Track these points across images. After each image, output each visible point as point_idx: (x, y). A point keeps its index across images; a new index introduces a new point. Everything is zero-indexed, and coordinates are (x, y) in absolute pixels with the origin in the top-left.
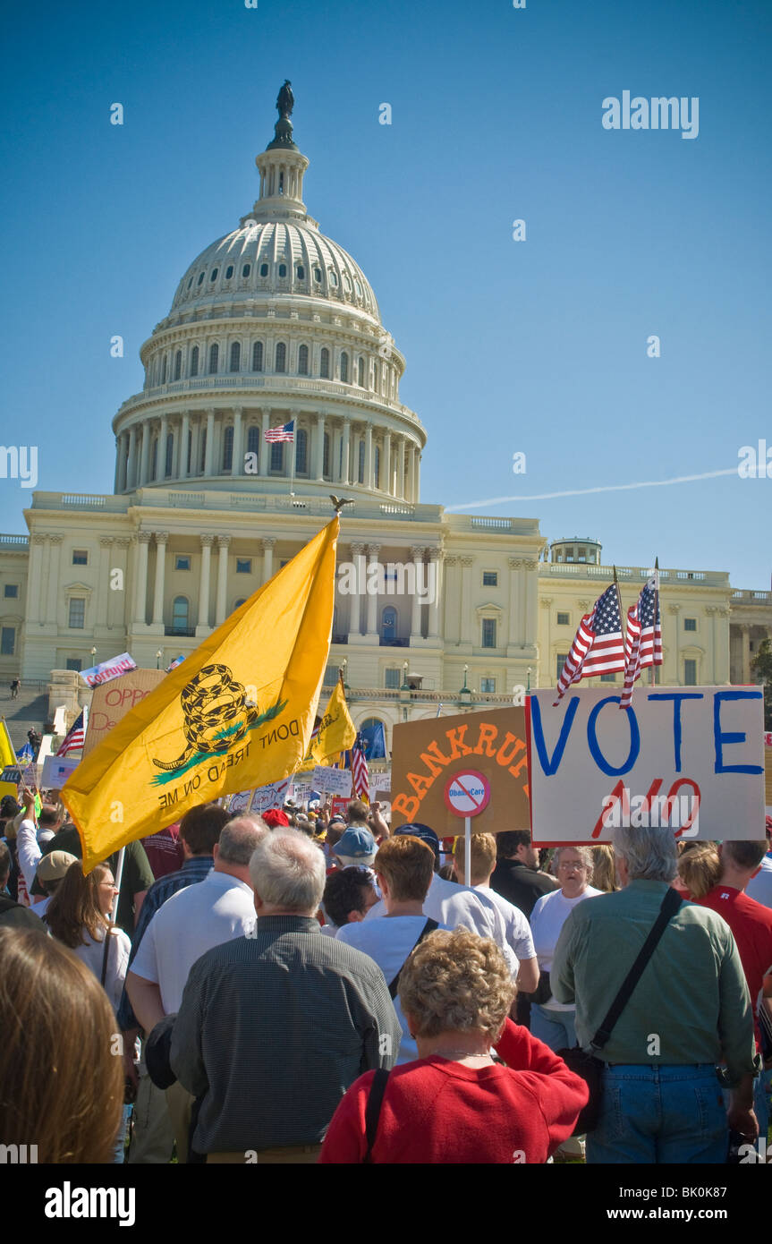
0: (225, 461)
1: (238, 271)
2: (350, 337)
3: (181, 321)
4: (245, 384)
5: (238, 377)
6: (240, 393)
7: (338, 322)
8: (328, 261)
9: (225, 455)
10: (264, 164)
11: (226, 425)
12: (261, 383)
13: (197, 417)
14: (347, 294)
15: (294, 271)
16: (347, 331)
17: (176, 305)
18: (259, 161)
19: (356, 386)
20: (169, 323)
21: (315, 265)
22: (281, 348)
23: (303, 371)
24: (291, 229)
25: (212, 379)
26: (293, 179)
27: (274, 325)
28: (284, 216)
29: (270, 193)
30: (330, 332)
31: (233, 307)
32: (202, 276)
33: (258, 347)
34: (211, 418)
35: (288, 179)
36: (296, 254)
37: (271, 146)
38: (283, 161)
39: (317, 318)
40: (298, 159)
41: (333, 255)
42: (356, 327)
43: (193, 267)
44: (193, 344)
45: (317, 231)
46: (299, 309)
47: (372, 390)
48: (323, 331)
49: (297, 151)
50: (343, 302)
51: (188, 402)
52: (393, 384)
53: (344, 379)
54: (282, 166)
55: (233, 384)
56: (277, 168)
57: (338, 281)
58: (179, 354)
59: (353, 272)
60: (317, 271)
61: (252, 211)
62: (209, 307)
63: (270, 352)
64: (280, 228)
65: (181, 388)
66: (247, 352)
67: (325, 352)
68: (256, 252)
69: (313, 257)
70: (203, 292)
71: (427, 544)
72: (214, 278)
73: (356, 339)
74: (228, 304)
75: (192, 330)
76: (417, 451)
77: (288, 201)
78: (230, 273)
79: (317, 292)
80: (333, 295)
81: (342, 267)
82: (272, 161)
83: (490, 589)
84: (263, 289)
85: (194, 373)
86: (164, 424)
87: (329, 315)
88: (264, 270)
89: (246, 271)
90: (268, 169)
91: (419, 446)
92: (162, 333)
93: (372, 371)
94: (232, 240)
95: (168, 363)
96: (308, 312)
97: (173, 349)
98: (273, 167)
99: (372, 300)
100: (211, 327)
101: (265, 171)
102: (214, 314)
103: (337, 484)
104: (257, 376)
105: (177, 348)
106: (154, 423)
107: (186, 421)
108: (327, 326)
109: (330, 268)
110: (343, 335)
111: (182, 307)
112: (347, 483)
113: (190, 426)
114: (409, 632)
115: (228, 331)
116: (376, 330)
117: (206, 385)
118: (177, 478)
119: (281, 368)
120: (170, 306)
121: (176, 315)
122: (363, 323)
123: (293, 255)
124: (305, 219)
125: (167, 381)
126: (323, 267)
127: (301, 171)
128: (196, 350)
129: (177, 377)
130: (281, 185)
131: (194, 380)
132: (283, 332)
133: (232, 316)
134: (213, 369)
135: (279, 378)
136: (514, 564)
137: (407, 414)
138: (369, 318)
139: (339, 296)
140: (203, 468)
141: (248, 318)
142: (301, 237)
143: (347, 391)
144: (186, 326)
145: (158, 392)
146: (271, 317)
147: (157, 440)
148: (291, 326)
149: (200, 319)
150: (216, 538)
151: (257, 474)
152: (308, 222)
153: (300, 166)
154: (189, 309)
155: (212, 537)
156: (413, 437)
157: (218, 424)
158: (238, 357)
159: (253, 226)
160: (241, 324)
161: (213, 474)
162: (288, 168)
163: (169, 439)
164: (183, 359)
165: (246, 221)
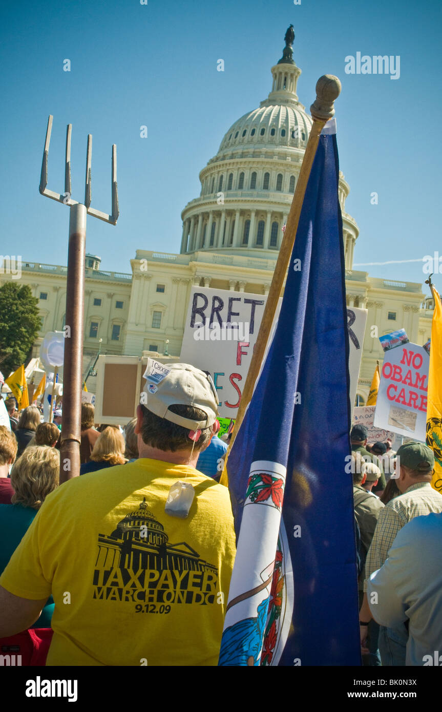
0: (244, 240)
1: (258, 132)
3: (224, 158)
4: (258, 196)
5: (255, 192)
6: (255, 201)
9: (245, 236)
10: (276, 71)
11: (246, 219)
12: (267, 196)
13: (230, 213)
15: (290, 134)
17: (221, 149)
18: (273, 70)
20: (217, 159)
21: (302, 131)
22: (280, 177)
23: (292, 190)
24: (289, 110)
25: (240, 192)
26: (292, 81)
27: (277, 164)
28: (286, 102)
29: (278, 89)
31: (254, 152)
32: (237, 133)
33: (267, 175)
34: (238, 214)
35: (289, 81)
37: (281, 62)
38: (286, 70)
40: (295, 70)
43: (232, 129)
44: (230, 172)
45: (304, 111)
46: (292, 155)
49: (295, 65)
51: (225, 204)
52: (342, 201)
54: (286, 73)
55: (252, 195)
56: (283, 74)
58: (222, 177)
60: (303, 134)
61: (267, 98)
62: (240, 151)
63: (273, 179)
64: (283, 109)
66: (260, 178)
68: (269, 121)
69: (301, 126)
70: (237, 142)
71: (357, 293)
72: (244, 134)
74: (251, 150)
75: (230, 164)
76: (353, 240)
77: (289, 93)
78: (253, 132)
79: (302, 146)
82: (280, 70)
83: (391, 321)
84: (272, 142)
85: (230, 188)
86: (211, 216)
88: (273, 132)
89: (263, 132)
90: (278, 75)
91: (355, 237)
92: (213, 165)
94: (255, 114)
95: (215, 182)
97: (218, 174)
98: (281, 73)
100: (241, 163)
101: (276, 76)
102: (243, 155)
104: (265, 192)
105: (221, 173)
106: (205, 215)
107: (223, 215)
111: (225, 150)
113: (226, 218)
115: (250, 166)
117: (236, 195)
118: (216, 247)
120: (218, 150)
121: (221, 155)
123: (290, 125)
124: (297, 104)
125: (214, 191)
127: (296, 77)
128: (231, 175)
129: (220, 190)
130: (285, 84)
131: (230, 192)
132: (281, 168)
133: (253, 157)
134: (241, 186)
135: (278, 194)
136: (407, 308)
137: (349, 218)
140: (231, 242)
141: (262, 159)
142: (295, 114)
144: (226, 161)
145: (209, 198)
146: (276, 159)
147: (206, 225)
148: (286, 165)
149: (235, 158)
150: (238, 282)
151: (262, 248)
152: (299, 106)
153: (296, 74)
154: (229, 152)
155: (236, 281)
156: (351, 232)
157: (242, 218)
158: (255, 181)
159: (267, 106)
160: (258, 162)
161: (237, 246)
162: (289, 75)
163: (214, 224)
164: (224, 180)
165: (264, 104)
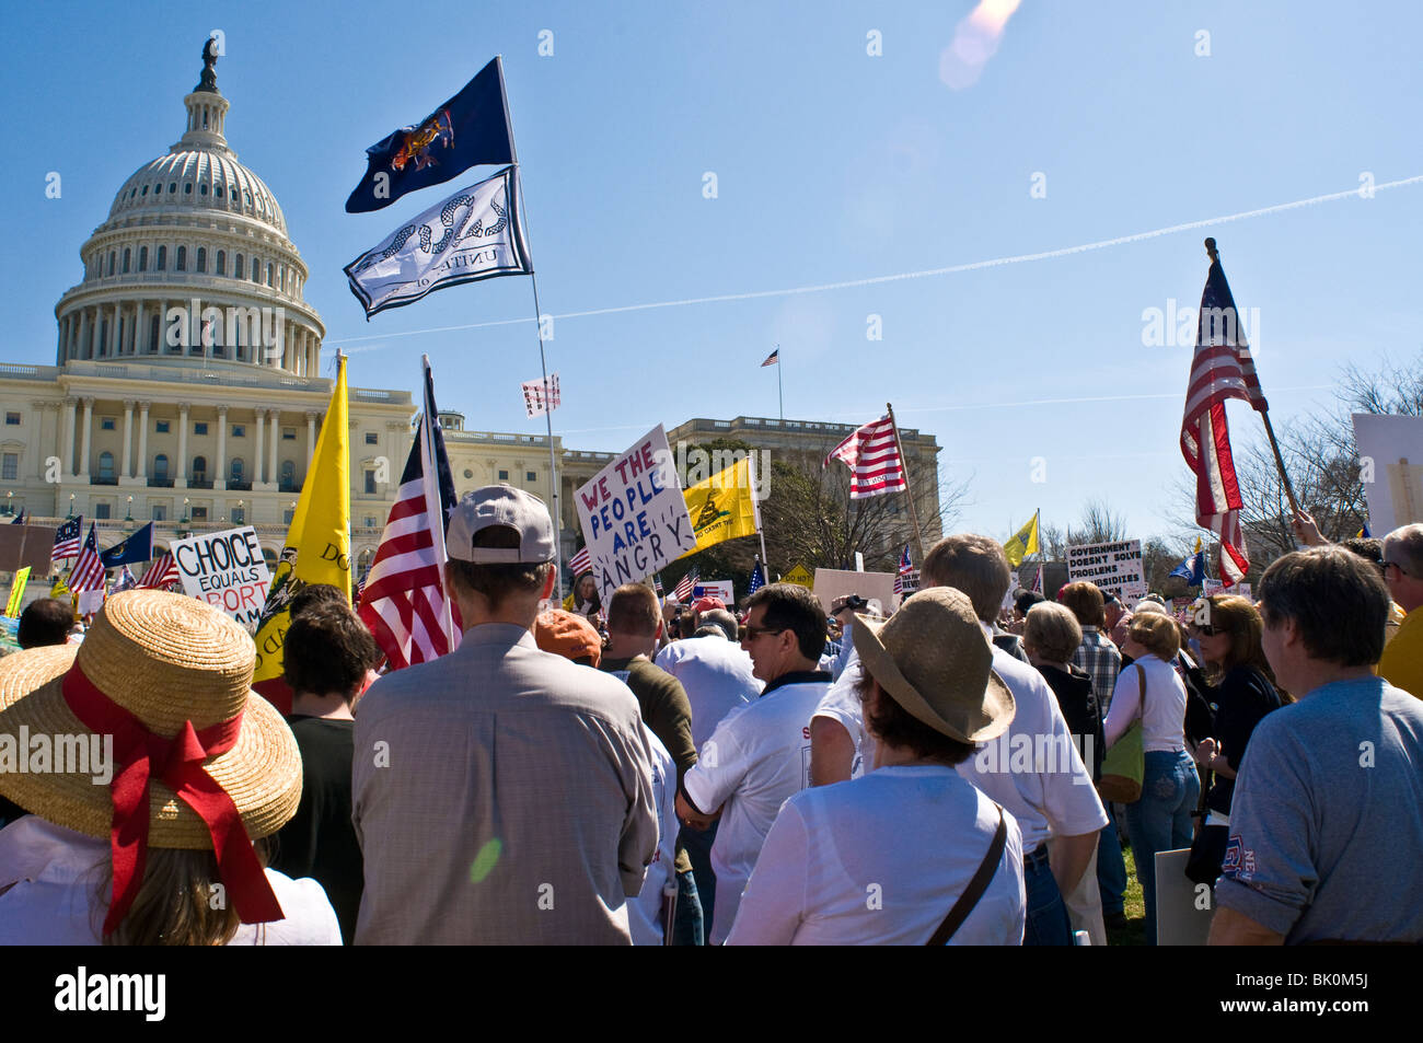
0: (152, 344)
2: (261, 246)
3: (115, 226)
4: (169, 280)
5: (164, 274)
6: (165, 287)
7: (251, 234)
8: (243, 185)
9: (153, 337)
10: (191, 103)
11: (153, 314)
12: (184, 280)
13: (129, 306)
14: (259, 212)
16: (259, 242)
17: (112, 214)
18: (187, 101)
19: (265, 285)
20: (105, 228)
21: (231, 187)
22: (202, 252)
23: (221, 272)
25: (141, 275)
26: (216, 118)
27: (197, 233)
28: (208, 146)
29: (196, 128)
30: (244, 241)
31: (161, 217)
32: (135, 190)
33: (182, 250)
34: (140, 308)
35: (211, 119)
36: (215, 176)
37: (198, 89)
38: (207, 101)
39: (233, 230)
40: (220, 101)
41: (248, 180)
42: (266, 239)
43: (128, 184)
44: (125, 247)
45: (235, 160)
46: (218, 221)
47: (279, 289)
48: (237, 240)
49: (220, 95)
50: (255, 218)
51: (120, 293)
52: (297, 286)
53: (256, 279)
54: (207, 106)
55: (160, 279)
56: (202, 106)
57: (251, 201)
58: (114, 254)
59: (265, 196)
60: (234, 192)
61: (180, 140)
62: (139, 216)
63: (212, 257)
64: (203, 157)
65: (114, 282)
66: (172, 254)
67: (240, 257)
68: (196, 175)
69: (230, 181)
70: (135, 204)
71: (319, 409)
72: (145, 192)
73: (266, 248)
74: (157, 215)
75: (124, 234)
76: (317, 340)
77: (211, 135)
78: (158, 189)
79: (233, 208)
80: (247, 212)
81: (255, 190)
82: (198, 101)
83: (371, 446)
84: (188, 203)
85: (126, 270)
86: (99, 311)
87: (243, 228)
88: (188, 189)
89: (173, 188)
90: (194, 108)
91: (319, 336)
92: (99, 236)
93: (279, 274)
94: (160, 163)
95: (104, 262)
96: (226, 224)
97: (108, 249)
98: (198, 106)
99: (280, 217)
100: (141, 232)
101: (191, 110)
102: (144, 222)
103: (248, 364)
104: (180, 274)
105: (111, 249)
106: (90, 311)
107: (118, 309)
108: (241, 236)
109: (245, 190)
110: (255, 244)
111: (117, 216)
112: (257, 363)
113: (121, 312)
115: (176, 237)
116: (283, 242)
117: (136, 280)
118: (111, 355)
119: (201, 268)
120: (107, 215)
121: (111, 222)
122: (273, 237)
123: (228, 181)
124: (226, 150)
125: (103, 275)
126: (239, 189)
127: (222, 112)
128: (128, 251)
129: (112, 274)
130: (205, 122)
131: (126, 275)
134: (143, 267)
135: (201, 276)
136: (392, 427)
137: (308, 309)
138: (278, 232)
139: (253, 214)
140: (133, 349)
142: (221, 164)
143: (257, 289)
144: (118, 231)
145: (95, 284)
146: (193, 227)
147: (93, 325)
148: (210, 234)
149: (132, 225)
150: (137, 403)
151: (180, 354)
152: (228, 154)
153: (222, 107)
154: (123, 218)
155: (133, 402)
156: (313, 329)
157: (147, 312)
158: (165, 258)
159: (178, 153)
160: (168, 232)
161: (141, 353)
162: (211, 108)
163: (104, 324)
164: (117, 258)
165: (175, 149)
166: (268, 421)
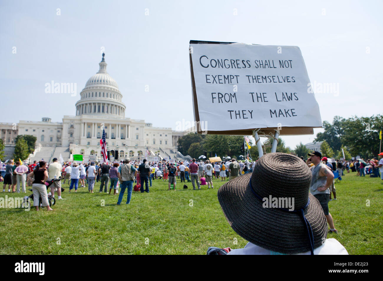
0: (95, 110)
1: (96, 81)
5: (97, 98)
7: (112, 90)
10: (100, 64)
11: (95, 105)
12: (100, 99)
13: (90, 104)
16: (114, 91)
17: (86, 86)
19: (115, 99)
20: (85, 89)
22: (104, 93)
23: (107, 97)
24: (105, 76)
25: (92, 98)
27: (102, 90)
28: (104, 73)
32: (90, 82)
33: (100, 93)
37: (101, 62)
40: (106, 64)
41: (112, 79)
43: (89, 80)
44: (89, 92)
47: (118, 100)
48: (110, 91)
50: (113, 86)
51: (88, 101)
56: (102, 65)
57: (112, 83)
61: (98, 71)
63: (102, 94)
64: (103, 75)
65: (87, 99)
66: (98, 94)
67: (111, 94)
68: (99, 78)
69: (108, 79)
70: (91, 84)
71: (128, 124)
72: (92, 82)
75: (89, 90)
77: (104, 70)
81: (113, 81)
83: (137, 130)
84: (101, 84)
87: (111, 88)
88: (101, 81)
89: (98, 81)
91: (125, 109)
92: (84, 91)
93: (118, 97)
94: (95, 76)
95: (85, 95)
97: (86, 93)
100: (92, 90)
101: (100, 66)
104: (100, 97)
106: (83, 105)
107: (88, 105)
112: (114, 114)
114: (125, 137)
115: (95, 90)
116: (118, 91)
118: (87, 113)
119: (104, 96)
122: (116, 90)
123: (105, 79)
124: (107, 73)
126: (110, 81)
127: (106, 66)
129: (86, 97)
130: (103, 68)
131: (90, 98)
132: (104, 91)
134: (93, 96)
135: (103, 98)
136: (141, 127)
137: (123, 104)
140: (91, 112)
144: (87, 90)
145: (83, 100)
146: (102, 88)
147: (83, 107)
151: (100, 113)
154: (88, 87)
155: (94, 123)
157: (93, 105)
161: (93, 112)
162: (104, 65)
163: (85, 107)
164: (88, 94)
165: (97, 73)
166: (118, 126)
